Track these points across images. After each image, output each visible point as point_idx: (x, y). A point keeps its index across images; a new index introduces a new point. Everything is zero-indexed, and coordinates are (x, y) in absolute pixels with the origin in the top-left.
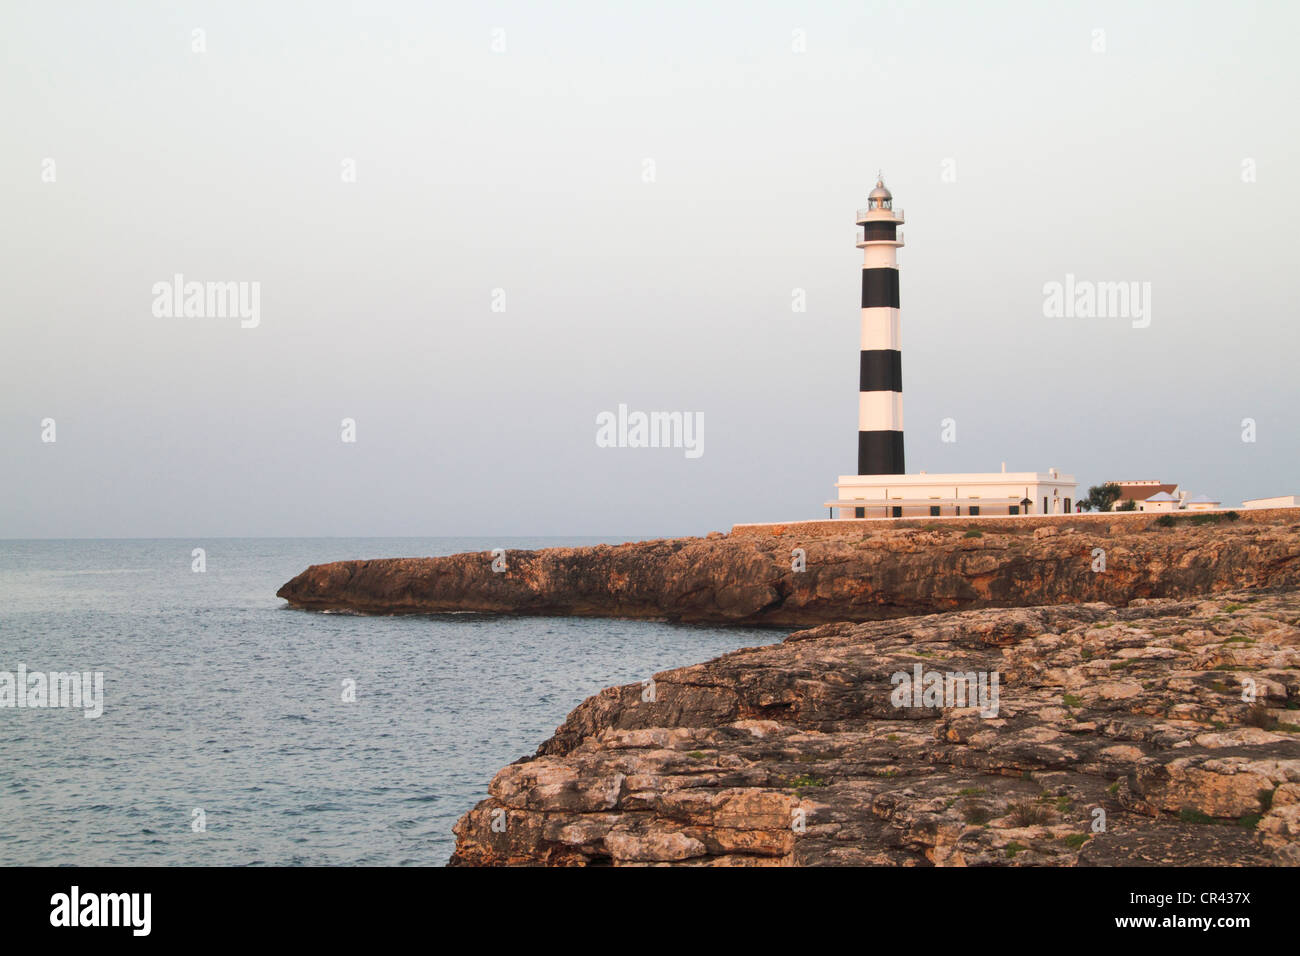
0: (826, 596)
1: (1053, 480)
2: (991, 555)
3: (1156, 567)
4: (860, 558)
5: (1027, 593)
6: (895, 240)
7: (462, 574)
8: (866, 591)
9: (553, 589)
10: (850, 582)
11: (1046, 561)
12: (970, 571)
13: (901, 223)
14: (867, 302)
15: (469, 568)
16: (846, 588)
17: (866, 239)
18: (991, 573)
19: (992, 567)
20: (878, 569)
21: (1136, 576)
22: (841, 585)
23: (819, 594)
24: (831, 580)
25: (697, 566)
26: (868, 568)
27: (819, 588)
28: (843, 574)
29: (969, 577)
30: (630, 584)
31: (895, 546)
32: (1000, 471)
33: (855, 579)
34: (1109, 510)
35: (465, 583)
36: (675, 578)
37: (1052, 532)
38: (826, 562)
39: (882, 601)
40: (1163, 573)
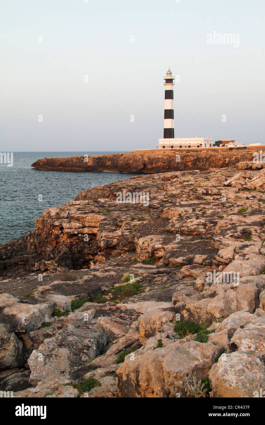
0: (155, 166)
1: (207, 140)
2: (192, 157)
3: (227, 159)
4: (163, 158)
5: (199, 165)
6: (172, 83)
7: (73, 162)
8: (164, 165)
9: (93, 165)
10: (160, 163)
11: (204, 158)
12: (187, 161)
13: (174, 79)
14: (166, 98)
15: (74, 160)
16: (159, 165)
17: (166, 83)
18: (192, 161)
19: (192, 160)
20: (166, 160)
21: (223, 162)
22: (158, 164)
23: (153, 166)
24: (156, 163)
25: (126, 159)
26: (164, 160)
27: (153, 164)
28: (159, 161)
29: (187, 162)
30: (111, 164)
31: (170, 155)
32: (195, 137)
33: (162, 162)
34: (219, 146)
35: (73, 164)
36: (121, 162)
37: (206, 152)
38: (155, 159)
39: (167, 167)
40: (229, 161)
